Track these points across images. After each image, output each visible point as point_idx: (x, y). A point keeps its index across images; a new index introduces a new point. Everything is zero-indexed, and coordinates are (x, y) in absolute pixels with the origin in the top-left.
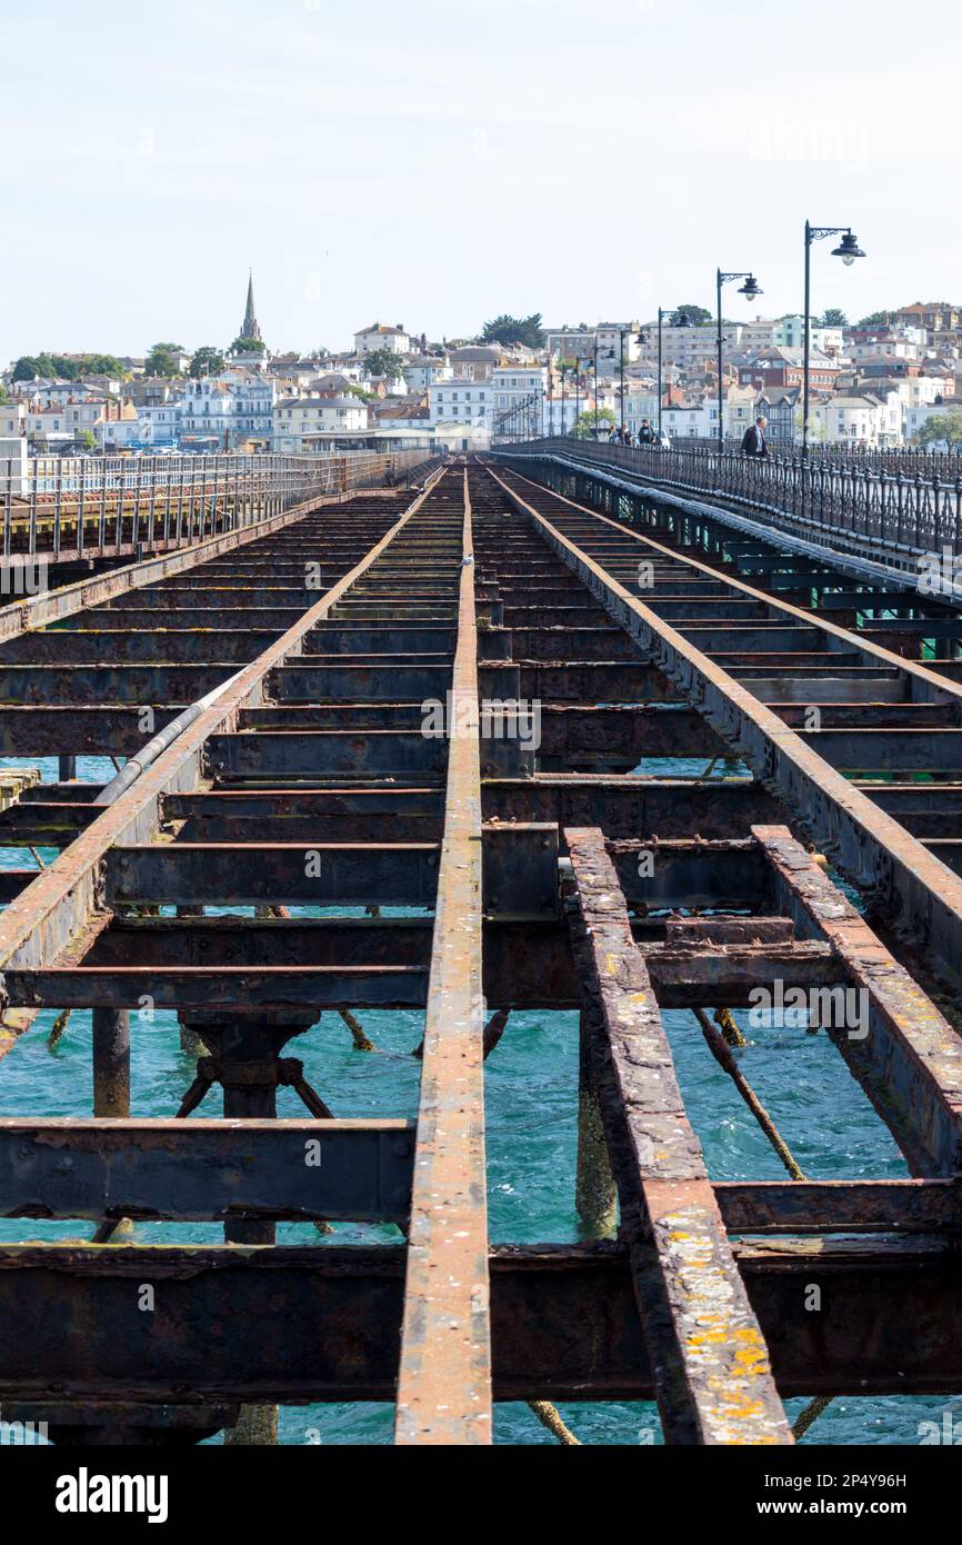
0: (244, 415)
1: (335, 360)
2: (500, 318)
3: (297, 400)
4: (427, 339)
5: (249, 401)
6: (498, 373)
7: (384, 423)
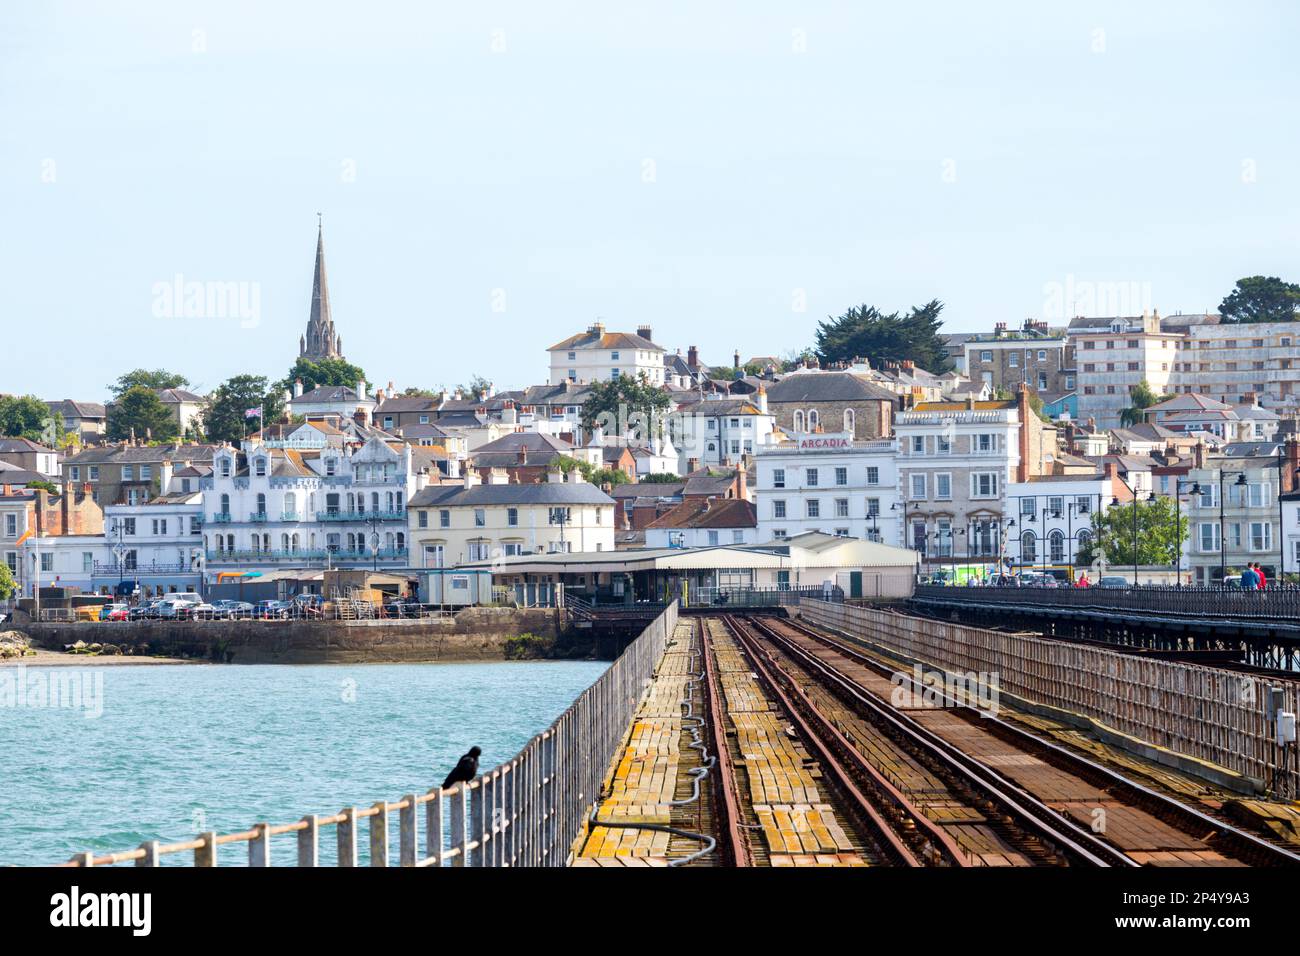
1: (518, 402)
2: (852, 312)
3: (461, 488)
4: (701, 358)
5: (355, 491)
6: (908, 423)
7: (655, 537)
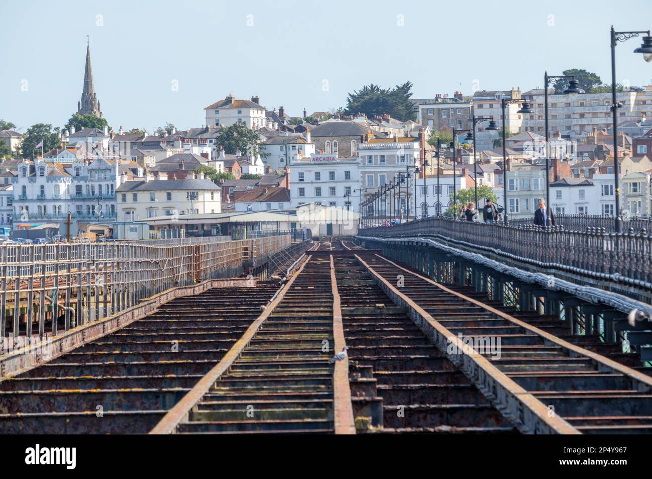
0: (84, 200)
1: (184, 137)
2: (366, 88)
3: (143, 182)
4: (285, 112)
5: (90, 184)
6: (365, 149)
7: (240, 206)
